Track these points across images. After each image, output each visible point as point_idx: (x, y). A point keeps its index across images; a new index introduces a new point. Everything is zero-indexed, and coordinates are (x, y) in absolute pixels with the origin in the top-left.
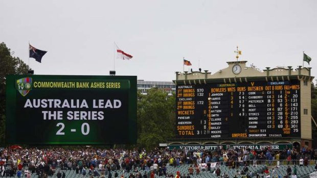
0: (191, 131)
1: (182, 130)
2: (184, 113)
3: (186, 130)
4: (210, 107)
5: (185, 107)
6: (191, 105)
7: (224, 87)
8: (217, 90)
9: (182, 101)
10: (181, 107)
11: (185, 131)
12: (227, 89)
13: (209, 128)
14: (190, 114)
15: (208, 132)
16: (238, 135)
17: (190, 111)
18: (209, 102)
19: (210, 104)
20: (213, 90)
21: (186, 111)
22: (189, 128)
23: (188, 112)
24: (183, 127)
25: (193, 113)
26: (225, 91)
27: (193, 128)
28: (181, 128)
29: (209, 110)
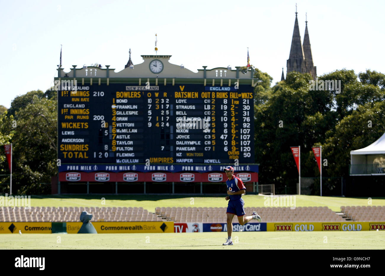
0: (83, 152)
1: (68, 151)
2: (72, 125)
3: (75, 151)
4: (114, 119)
8: (126, 94)
11: (73, 152)
13: (114, 149)
14: (82, 127)
15: (112, 155)
16: (160, 160)
17: (82, 124)
18: (114, 112)
19: (114, 114)
20: (119, 95)
21: (76, 123)
22: (79, 148)
23: (78, 125)
24: (70, 147)
25: (86, 126)
26: (139, 96)
27: (86, 149)
28: (67, 148)
29: (113, 123)
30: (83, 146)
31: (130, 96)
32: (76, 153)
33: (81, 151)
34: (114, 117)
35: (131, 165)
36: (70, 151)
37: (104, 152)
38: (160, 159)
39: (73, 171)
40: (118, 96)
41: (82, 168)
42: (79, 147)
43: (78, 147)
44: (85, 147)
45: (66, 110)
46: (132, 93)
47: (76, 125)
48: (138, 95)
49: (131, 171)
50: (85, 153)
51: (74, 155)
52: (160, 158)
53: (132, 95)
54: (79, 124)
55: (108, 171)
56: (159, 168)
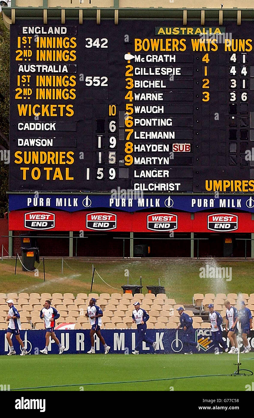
0: (63, 168)
1: (31, 166)
2: (38, 110)
3: (46, 165)
4: (129, 96)
5: (41, 94)
6: (63, 88)
7: (179, 37)
8: (155, 44)
9: (34, 75)
10: (27, 92)
11: (41, 167)
12: (189, 44)
13: (128, 161)
14: (62, 115)
15: (125, 174)
16: (228, 186)
17: (62, 107)
18: (129, 81)
19: (129, 86)
20: (139, 44)
21: (48, 106)
22: (55, 159)
23: (52, 110)
24: (35, 157)
25: (70, 113)
26: (183, 48)
27: (70, 160)
28: (28, 160)
29: (127, 105)
30: (63, 155)
31: (164, 47)
32: (48, 170)
33: (59, 165)
34: (130, 93)
35: (163, 196)
36: (35, 165)
37: (106, 166)
38: (227, 184)
39: (39, 208)
40: (138, 47)
41: (59, 202)
42: (53, 157)
43: (51, 156)
44: (66, 157)
45: (26, 78)
46: (167, 40)
47: (49, 109)
48: (180, 46)
49: (163, 210)
50: (67, 170)
51: (44, 173)
52: (228, 182)
53: (168, 45)
54: (54, 108)
55: (114, 209)
56: (223, 203)
